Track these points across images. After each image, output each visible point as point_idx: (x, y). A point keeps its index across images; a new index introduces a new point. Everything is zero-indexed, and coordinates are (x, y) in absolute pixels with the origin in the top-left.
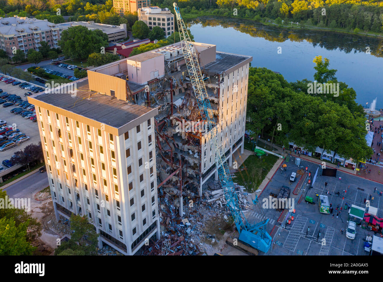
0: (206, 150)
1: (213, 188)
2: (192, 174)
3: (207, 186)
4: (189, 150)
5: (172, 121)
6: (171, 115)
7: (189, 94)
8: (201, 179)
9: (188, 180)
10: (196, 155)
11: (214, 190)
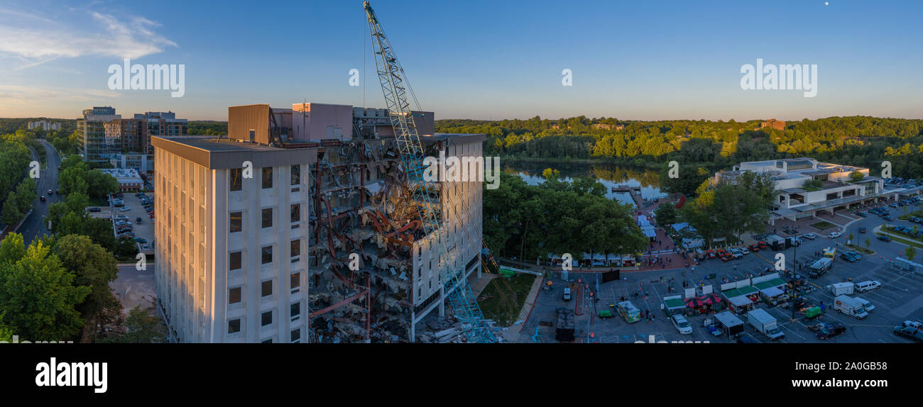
0: (422, 266)
1: (437, 328)
2: (395, 307)
3: (425, 325)
4: (390, 267)
5: (362, 218)
6: (361, 207)
7: (393, 179)
8: (413, 314)
9: (387, 315)
10: (403, 276)
11: (439, 330)
